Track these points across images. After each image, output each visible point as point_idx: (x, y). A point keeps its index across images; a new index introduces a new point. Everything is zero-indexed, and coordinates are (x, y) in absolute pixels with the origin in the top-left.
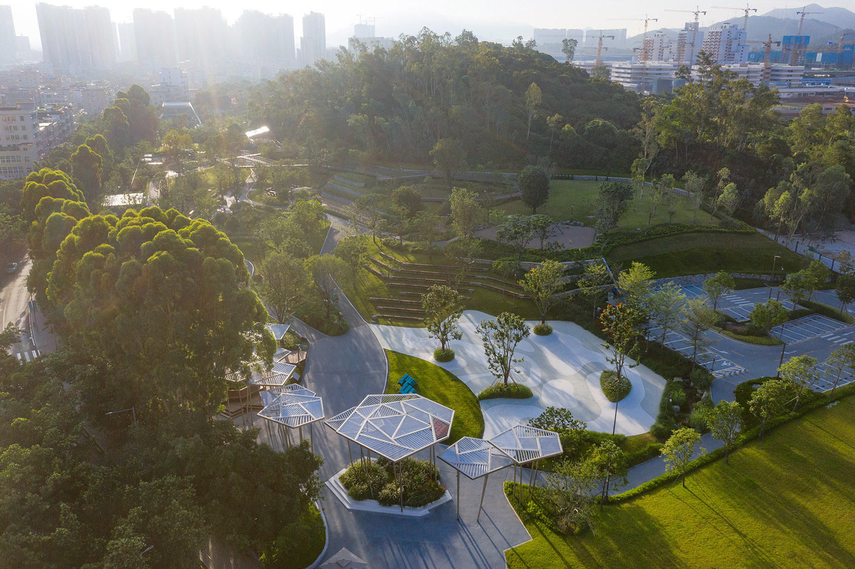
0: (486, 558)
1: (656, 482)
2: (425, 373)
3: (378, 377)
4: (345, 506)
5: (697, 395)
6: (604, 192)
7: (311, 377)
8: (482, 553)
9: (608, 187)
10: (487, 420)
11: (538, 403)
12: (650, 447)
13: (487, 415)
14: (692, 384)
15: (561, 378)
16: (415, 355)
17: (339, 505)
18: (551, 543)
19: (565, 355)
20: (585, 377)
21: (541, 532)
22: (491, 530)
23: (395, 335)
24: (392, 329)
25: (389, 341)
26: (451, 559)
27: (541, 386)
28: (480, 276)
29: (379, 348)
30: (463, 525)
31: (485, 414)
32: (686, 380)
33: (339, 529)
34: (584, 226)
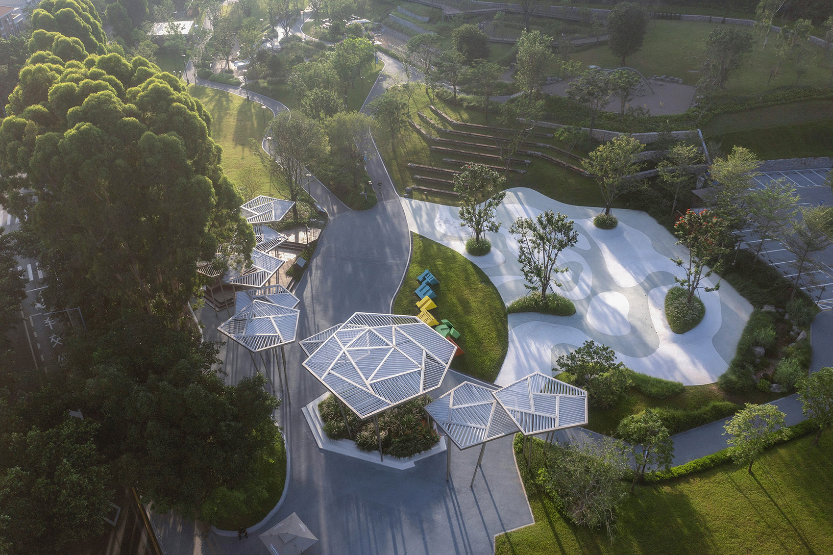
0: (471, 541)
1: (712, 461)
2: (451, 269)
3: (395, 268)
4: (317, 445)
5: (791, 333)
6: (714, 43)
7: (319, 263)
8: (466, 534)
9: (721, 36)
10: (513, 341)
11: (581, 323)
12: (714, 407)
13: (514, 334)
14: (787, 317)
15: (618, 291)
16: (444, 243)
17: (311, 441)
18: (556, 535)
19: (628, 260)
20: (647, 291)
21: (547, 514)
22: (485, 502)
23: (428, 214)
24: (425, 206)
25: (419, 221)
26: (427, 538)
27: (588, 299)
28: (542, 144)
29: (405, 231)
30: (452, 489)
31: (511, 332)
32: (780, 310)
33: (303, 475)
34: (682, 84)
